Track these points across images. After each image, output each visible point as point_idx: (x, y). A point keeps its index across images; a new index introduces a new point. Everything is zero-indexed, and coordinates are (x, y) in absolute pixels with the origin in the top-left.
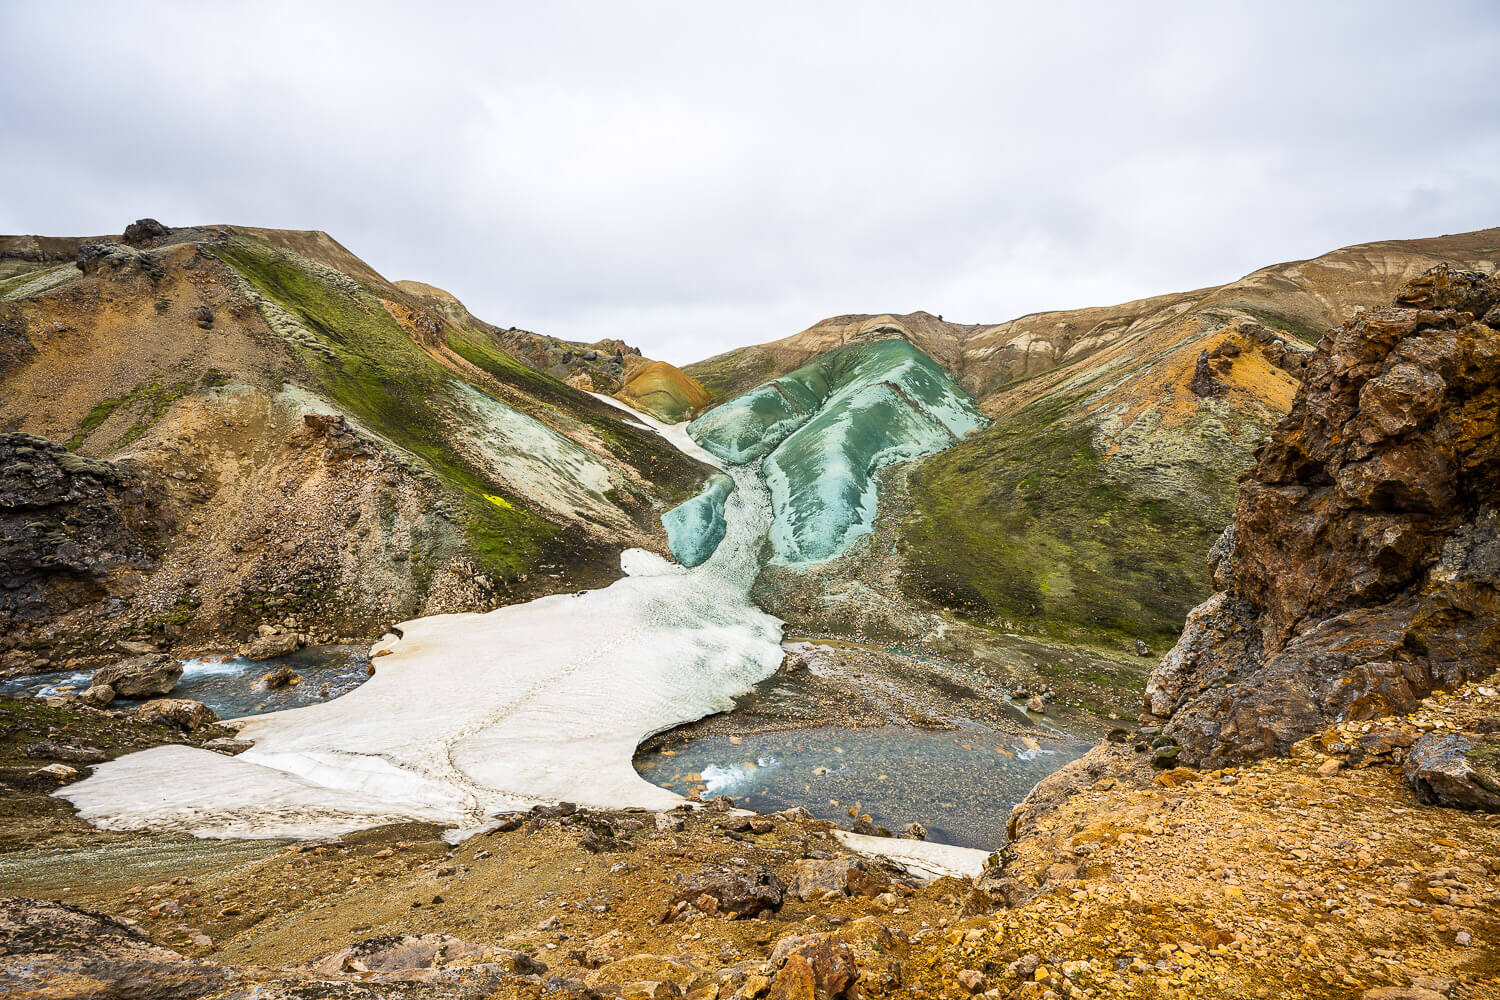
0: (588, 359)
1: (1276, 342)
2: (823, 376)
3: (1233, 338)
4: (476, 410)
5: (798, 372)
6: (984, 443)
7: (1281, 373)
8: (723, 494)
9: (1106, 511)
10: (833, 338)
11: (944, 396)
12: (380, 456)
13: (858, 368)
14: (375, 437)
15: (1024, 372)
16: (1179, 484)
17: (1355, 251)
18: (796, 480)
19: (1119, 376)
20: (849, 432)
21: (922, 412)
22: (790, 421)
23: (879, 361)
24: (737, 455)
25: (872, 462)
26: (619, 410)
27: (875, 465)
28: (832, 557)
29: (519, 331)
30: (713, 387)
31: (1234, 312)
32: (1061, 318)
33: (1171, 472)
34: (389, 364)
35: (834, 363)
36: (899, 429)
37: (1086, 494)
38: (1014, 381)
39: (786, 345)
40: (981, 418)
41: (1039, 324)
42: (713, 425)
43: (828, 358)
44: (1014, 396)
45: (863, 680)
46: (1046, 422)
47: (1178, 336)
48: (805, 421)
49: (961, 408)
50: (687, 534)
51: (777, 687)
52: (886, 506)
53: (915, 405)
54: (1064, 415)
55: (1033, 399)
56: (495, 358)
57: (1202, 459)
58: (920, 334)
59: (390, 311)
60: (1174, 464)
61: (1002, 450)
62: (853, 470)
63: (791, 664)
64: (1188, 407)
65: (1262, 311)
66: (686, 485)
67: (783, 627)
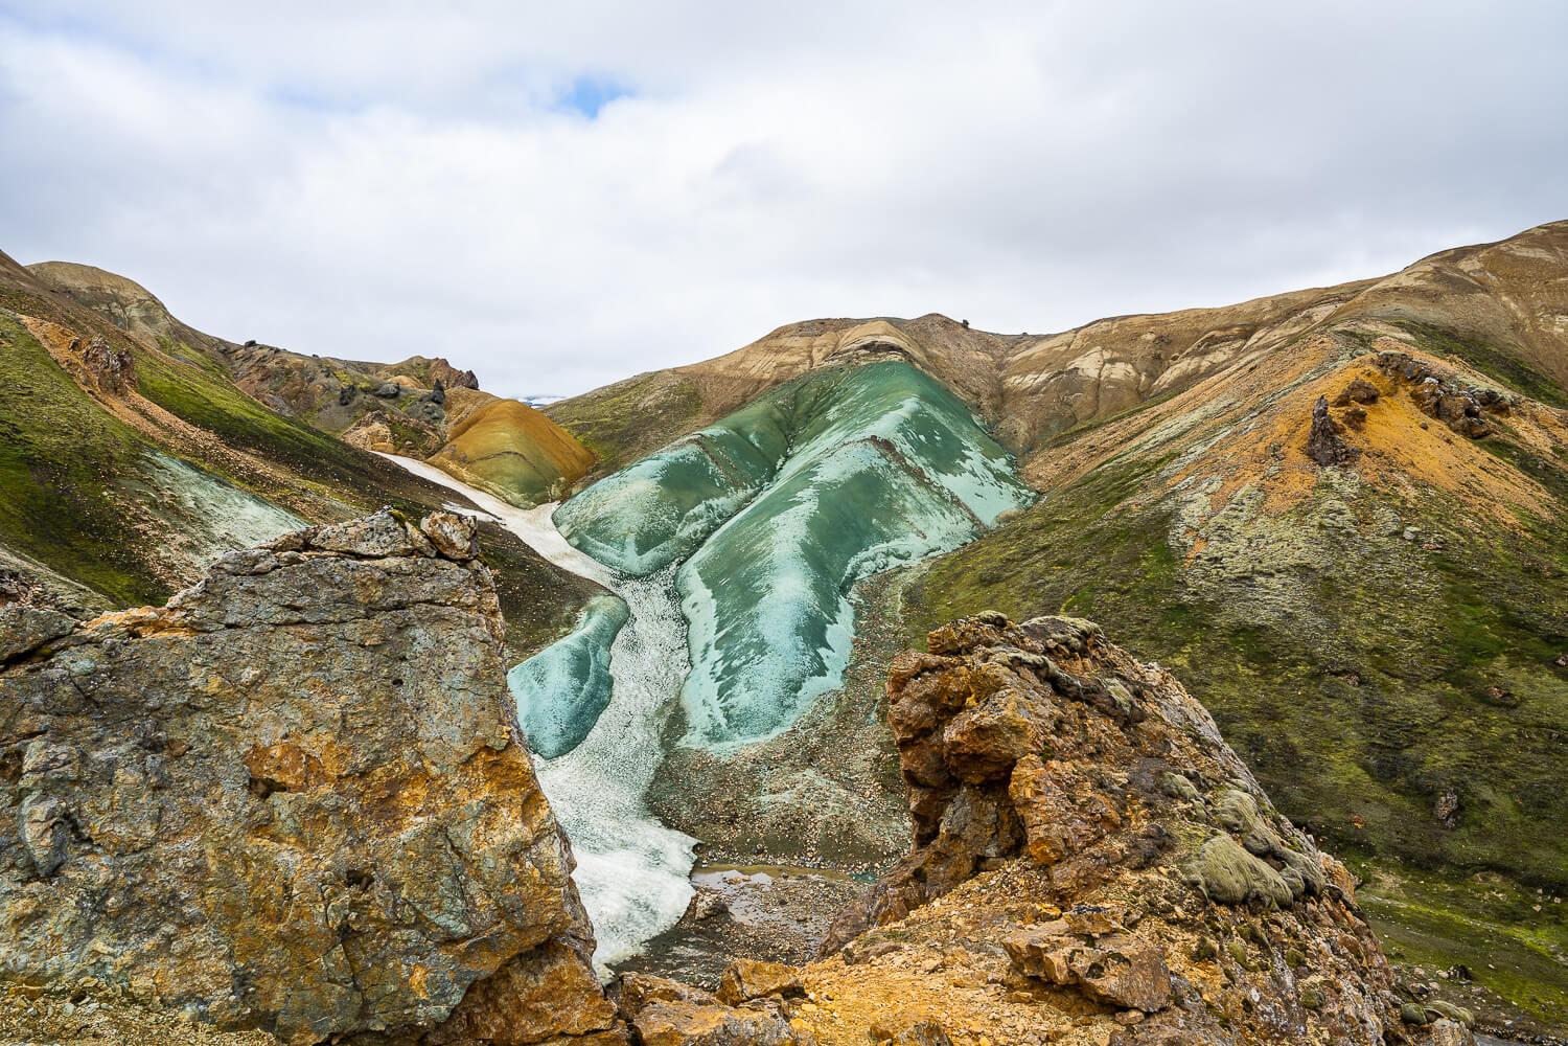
0: (384, 397)
1: (1427, 380)
2: (778, 422)
3: (1369, 375)
4: (191, 504)
5: (737, 417)
6: (1019, 537)
7: (1437, 425)
8: (609, 631)
9: (1184, 644)
10: (794, 357)
11: (964, 458)
12: (30, 595)
13: (833, 409)
14: (18, 561)
15: (1094, 413)
16: (1285, 602)
17: (1560, 230)
18: (728, 604)
19: (1214, 431)
20: (812, 523)
21: (928, 485)
22: (723, 500)
23: (865, 399)
24: (634, 561)
25: (849, 570)
26: (437, 487)
27: (854, 575)
28: (776, 732)
29: (262, 347)
30: (599, 440)
31: (1381, 328)
32: (1148, 326)
33: (1275, 583)
34: (39, 430)
35: (796, 400)
36: (892, 514)
37: (1157, 619)
38: (1079, 427)
39: (720, 368)
40: (1023, 491)
41: (1116, 335)
42: (595, 510)
43: (786, 392)
44: (1073, 454)
45: (810, 926)
46: (1110, 503)
47: (1298, 368)
48: (748, 500)
49: (991, 476)
50: (546, 703)
51: (678, 945)
52: (867, 643)
53: (918, 475)
54: (1133, 493)
55: (1101, 461)
56: (222, 404)
57: (1319, 562)
58: (935, 351)
59: (38, 336)
60: (1279, 571)
61: (1044, 548)
62: (816, 587)
63: (703, 906)
64: (1302, 481)
65: (1425, 325)
66: (548, 617)
67: (695, 849)
